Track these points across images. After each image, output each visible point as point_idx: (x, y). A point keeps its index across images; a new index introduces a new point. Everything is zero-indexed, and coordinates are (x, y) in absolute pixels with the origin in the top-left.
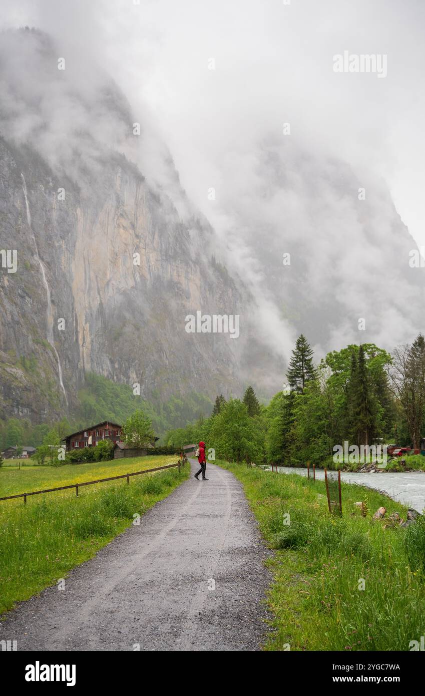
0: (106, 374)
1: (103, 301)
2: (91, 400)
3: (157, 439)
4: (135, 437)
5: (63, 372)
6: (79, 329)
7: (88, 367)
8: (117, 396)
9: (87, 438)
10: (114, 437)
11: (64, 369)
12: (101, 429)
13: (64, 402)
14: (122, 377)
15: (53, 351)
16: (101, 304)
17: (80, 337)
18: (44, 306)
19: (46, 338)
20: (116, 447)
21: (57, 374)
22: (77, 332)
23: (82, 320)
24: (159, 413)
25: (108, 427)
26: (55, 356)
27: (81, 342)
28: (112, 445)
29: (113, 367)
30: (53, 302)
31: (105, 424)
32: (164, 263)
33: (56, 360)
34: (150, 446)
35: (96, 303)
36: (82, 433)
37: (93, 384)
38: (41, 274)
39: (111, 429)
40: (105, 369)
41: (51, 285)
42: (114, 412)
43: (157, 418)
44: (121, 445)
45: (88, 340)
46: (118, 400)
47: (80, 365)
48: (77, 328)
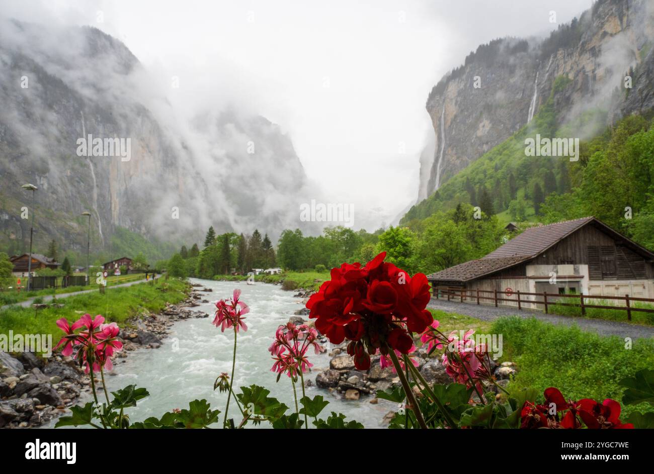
0: (127, 227)
1: (128, 187)
2: (118, 241)
3: (149, 266)
4: (139, 265)
5: (102, 225)
6: (112, 201)
7: (117, 223)
8: (133, 240)
9: (114, 265)
10: (128, 264)
11: (102, 224)
12: (122, 261)
13: (102, 242)
14: (137, 229)
15: (96, 213)
16: (126, 188)
17: (113, 206)
18: (92, 188)
19: (92, 205)
20: (129, 269)
21: (98, 227)
22: (111, 203)
23: (114, 196)
24: (157, 250)
25: (125, 260)
26: (97, 216)
27: (113, 209)
28: (127, 268)
29: (132, 224)
30: (97, 186)
31: (124, 258)
32: (165, 168)
33: (98, 219)
34: (145, 269)
35: (123, 188)
36: (112, 262)
37: (119, 233)
38: (91, 170)
39: (127, 261)
40: (126, 225)
41: (97, 177)
42: (131, 248)
43: (156, 252)
44: (131, 268)
45: (118, 208)
46: (134, 242)
47: (112, 222)
48: (111, 200)
